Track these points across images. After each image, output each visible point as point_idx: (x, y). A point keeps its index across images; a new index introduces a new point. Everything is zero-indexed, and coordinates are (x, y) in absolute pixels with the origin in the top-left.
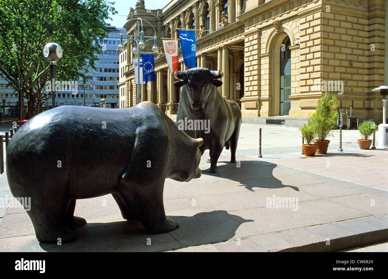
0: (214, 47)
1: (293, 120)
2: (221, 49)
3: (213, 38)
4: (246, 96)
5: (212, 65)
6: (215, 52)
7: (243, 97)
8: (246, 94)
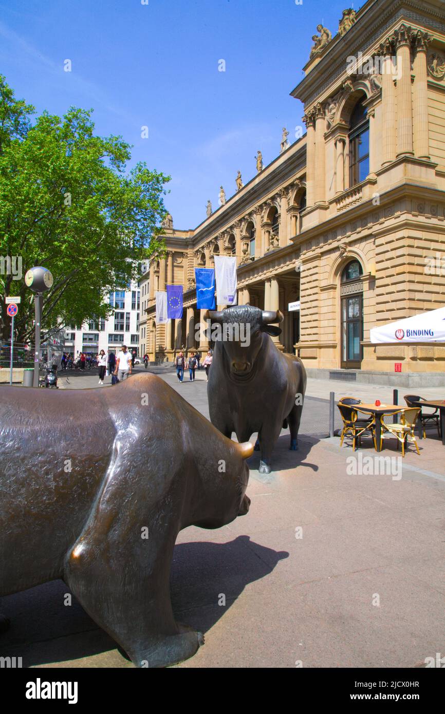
0: (258, 278)
1: (367, 374)
2: (269, 280)
3: (259, 266)
4: (302, 341)
5: (257, 300)
6: (261, 284)
7: (297, 342)
8: (302, 338)
